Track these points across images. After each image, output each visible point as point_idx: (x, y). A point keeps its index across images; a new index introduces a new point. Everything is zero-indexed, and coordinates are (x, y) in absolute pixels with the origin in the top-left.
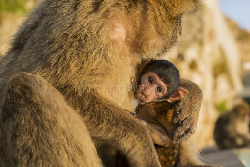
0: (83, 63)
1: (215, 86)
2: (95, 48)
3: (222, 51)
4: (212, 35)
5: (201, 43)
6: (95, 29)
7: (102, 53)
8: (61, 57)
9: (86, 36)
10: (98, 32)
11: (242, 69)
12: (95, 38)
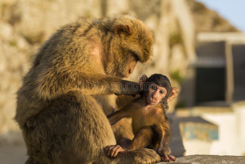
0: (74, 62)
1: (170, 56)
2: (81, 56)
3: (178, 24)
4: (169, 8)
5: (159, 16)
6: (82, 45)
7: (86, 59)
8: (60, 59)
9: (76, 49)
10: (84, 47)
11: (196, 40)
12: (82, 51)
